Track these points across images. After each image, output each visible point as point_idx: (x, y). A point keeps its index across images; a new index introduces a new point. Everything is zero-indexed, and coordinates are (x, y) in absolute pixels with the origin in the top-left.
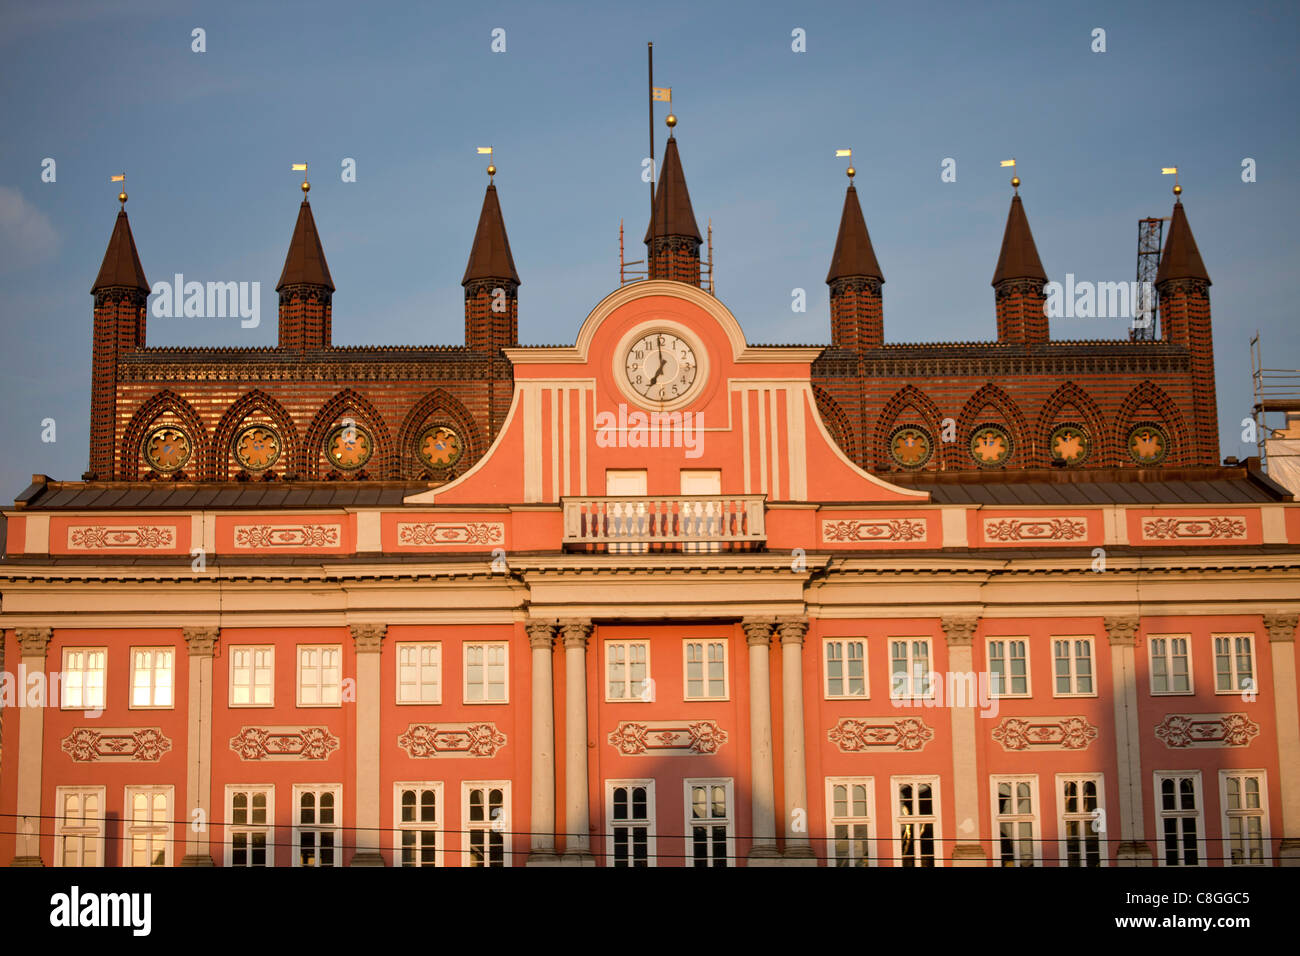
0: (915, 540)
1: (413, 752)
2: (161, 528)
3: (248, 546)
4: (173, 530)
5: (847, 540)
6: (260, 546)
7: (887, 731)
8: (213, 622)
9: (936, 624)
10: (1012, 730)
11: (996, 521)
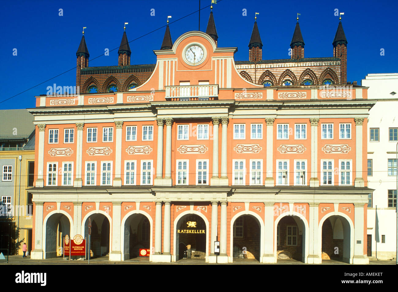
1: (129, 153)
3: (92, 103)
5: (241, 98)
7: (249, 148)
8: (83, 122)
9: (263, 120)
10: (283, 148)
11: (282, 93)
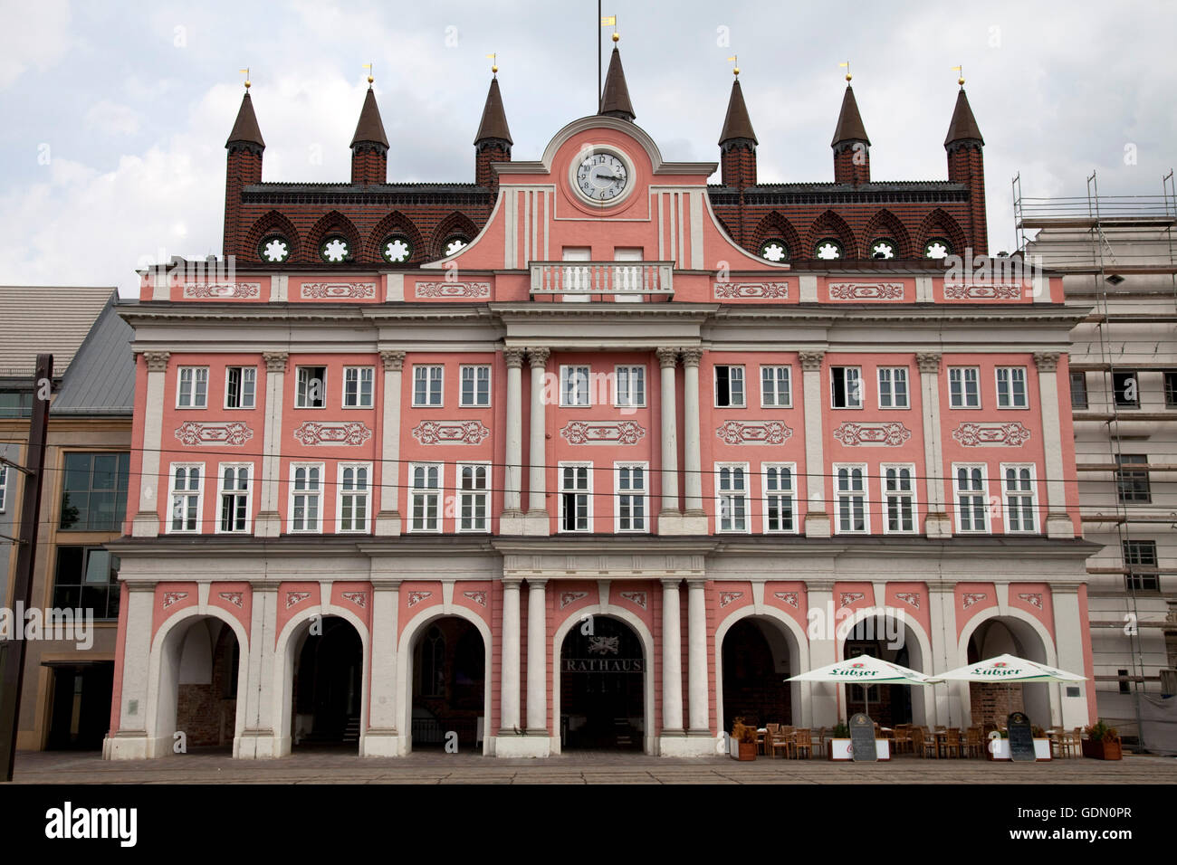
0: (780, 297)
1: (423, 440)
2: (250, 285)
3: (310, 297)
4: (258, 286)
5: (731, 297)
6: (319, 297)
7: (759, 430)
8: (284, 349)
9: (793, 356)
10: (848, 432)
11: (838, 285)
